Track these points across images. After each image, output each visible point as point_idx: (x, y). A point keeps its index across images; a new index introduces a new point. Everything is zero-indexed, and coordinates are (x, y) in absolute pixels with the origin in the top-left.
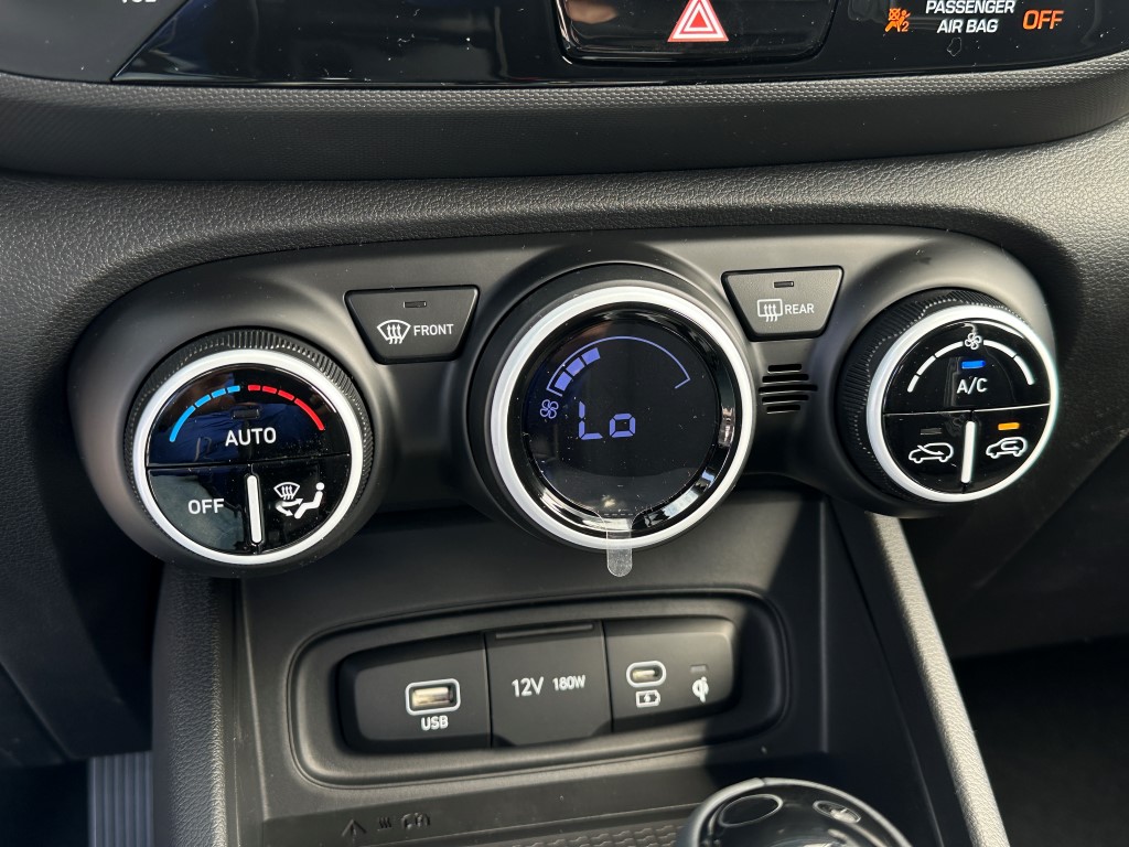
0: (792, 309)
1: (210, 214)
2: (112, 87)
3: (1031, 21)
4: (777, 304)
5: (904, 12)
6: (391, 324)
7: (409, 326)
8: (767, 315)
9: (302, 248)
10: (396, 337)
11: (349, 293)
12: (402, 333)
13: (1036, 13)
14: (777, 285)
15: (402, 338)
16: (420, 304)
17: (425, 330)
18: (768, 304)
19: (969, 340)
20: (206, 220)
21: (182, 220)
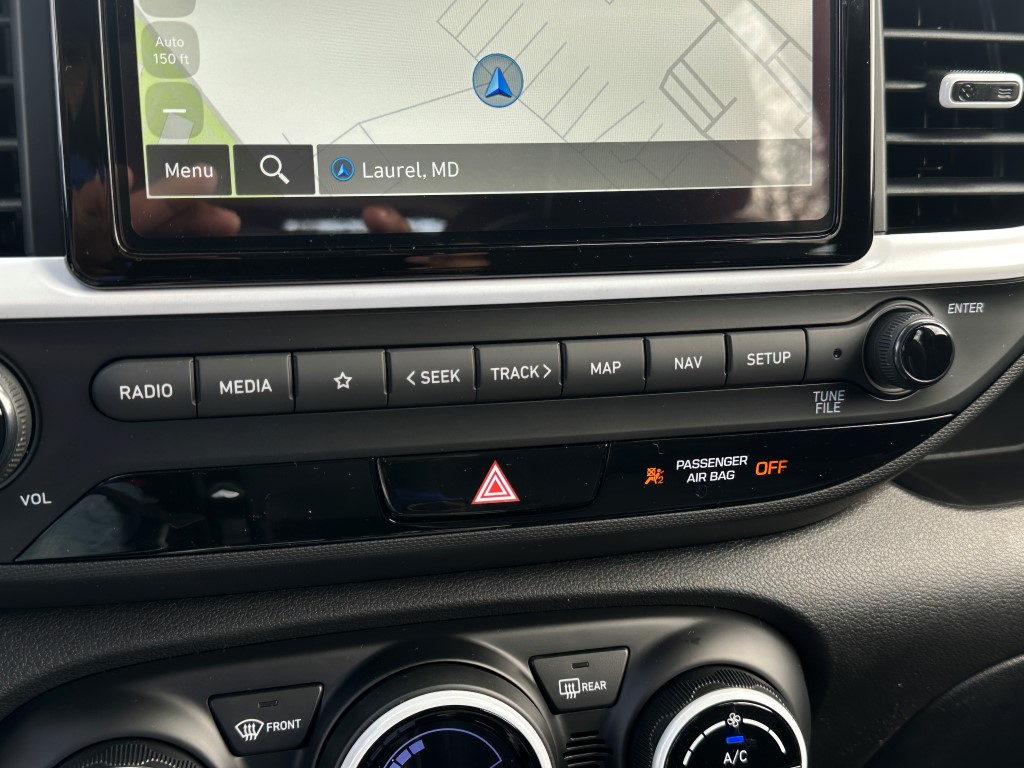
0: (588, 687)
1: (97, 636)
2: (14, 566)
3: (762, 468)
4: (576, 683)
5: (659, 470)
6: (247, 724)
7: (263, 724)
8: (567, 693)
9: (173, 657)
10: (251, 735)
11: (212, 698)
12: (256, 731)
13: (765, 463)
14: (576, 666)
15: (256, 735)
16: (273, 703)
17: (277, 726)
18: (567, 683)
19: (731, 719)
20: (93, 642)
21: (73, 643)
